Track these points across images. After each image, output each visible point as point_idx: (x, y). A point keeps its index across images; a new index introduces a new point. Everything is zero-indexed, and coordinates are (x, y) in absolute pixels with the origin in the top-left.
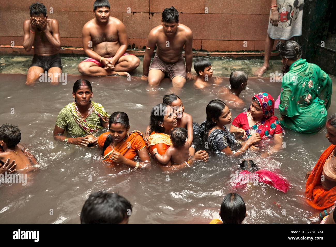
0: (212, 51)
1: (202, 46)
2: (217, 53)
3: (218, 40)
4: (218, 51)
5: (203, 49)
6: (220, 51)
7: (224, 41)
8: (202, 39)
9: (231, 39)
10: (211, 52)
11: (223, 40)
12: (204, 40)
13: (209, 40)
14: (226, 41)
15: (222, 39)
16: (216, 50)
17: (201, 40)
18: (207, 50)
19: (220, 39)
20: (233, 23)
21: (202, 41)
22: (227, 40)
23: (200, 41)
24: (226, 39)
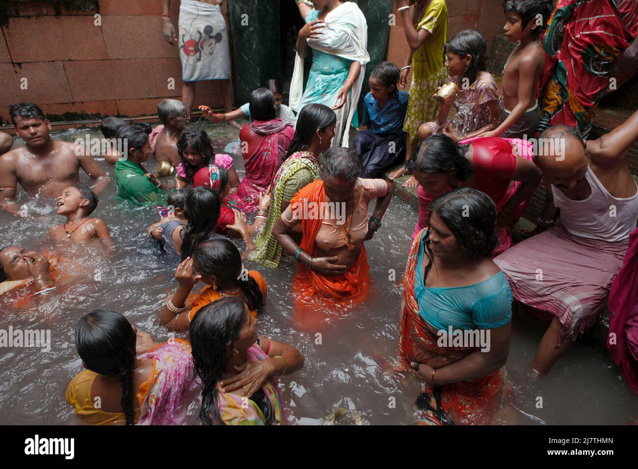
0: (135, 115)
1: (118, 110)
2: (144, 118)
3: (141, 99)
4: (144, 115)
5: (121, 114)
6: (149, 115)
7: (150, 100)
8: (115, 98)
9: (159, 96)
10: (135, 117)
11: (148, 98)
12: (119, 100)
13: (127, 100)
14: (153, 100)
15: (147, 96)
16: (142, 114)
17: (115, 100)
18: (128, 114)
19: (143, 97)
20: (155, 71)
21: (117, 101)
22: (155, 98)
23: (114, 102)
24: (153, 97)
